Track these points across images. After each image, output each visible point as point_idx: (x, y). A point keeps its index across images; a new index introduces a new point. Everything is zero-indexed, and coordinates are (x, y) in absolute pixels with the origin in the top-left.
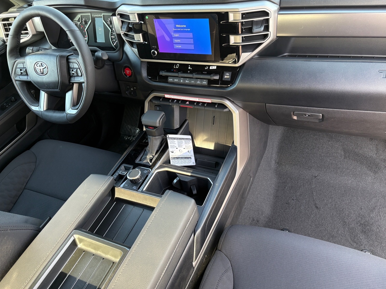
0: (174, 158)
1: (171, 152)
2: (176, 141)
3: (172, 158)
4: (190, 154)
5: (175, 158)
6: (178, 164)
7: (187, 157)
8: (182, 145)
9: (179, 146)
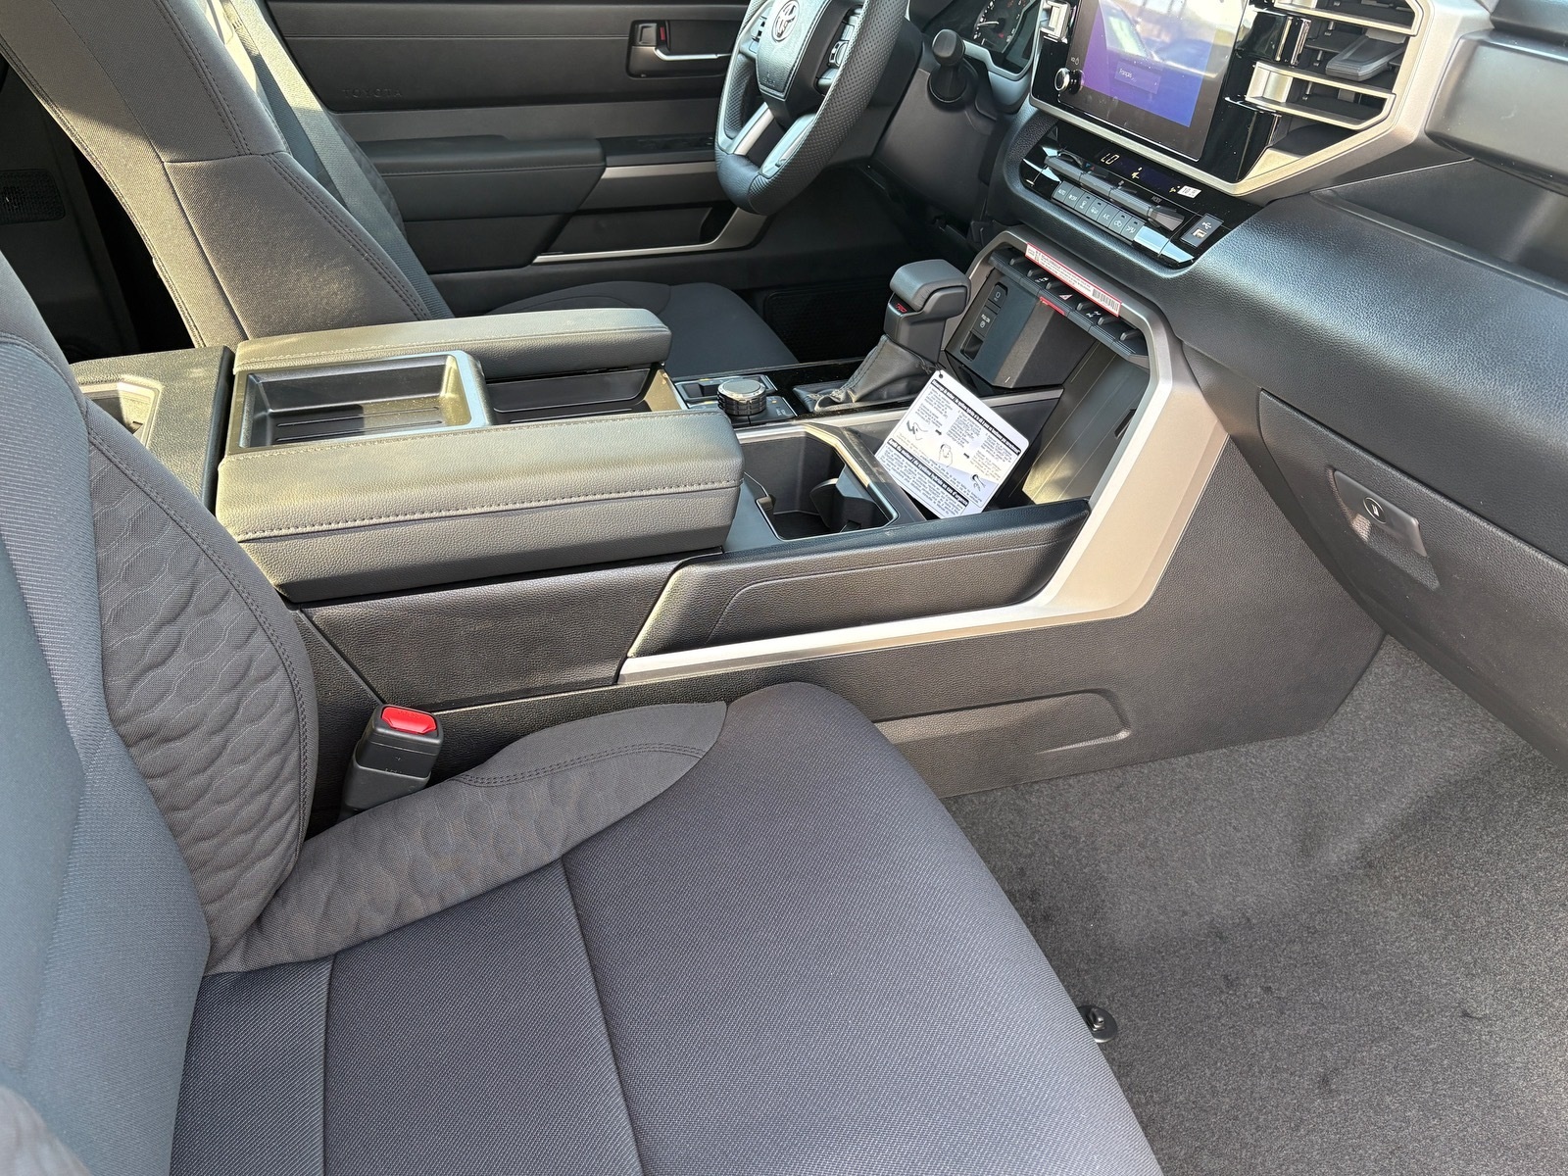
0: (902, 450)
1: (908, 423)
2: (955, 411)
3: (895, 445)
4: (975, 491)
5: (906, 451)
6: (900, 478)
7: (954, 491)
8: (967, 438)
9: (952, 433)
